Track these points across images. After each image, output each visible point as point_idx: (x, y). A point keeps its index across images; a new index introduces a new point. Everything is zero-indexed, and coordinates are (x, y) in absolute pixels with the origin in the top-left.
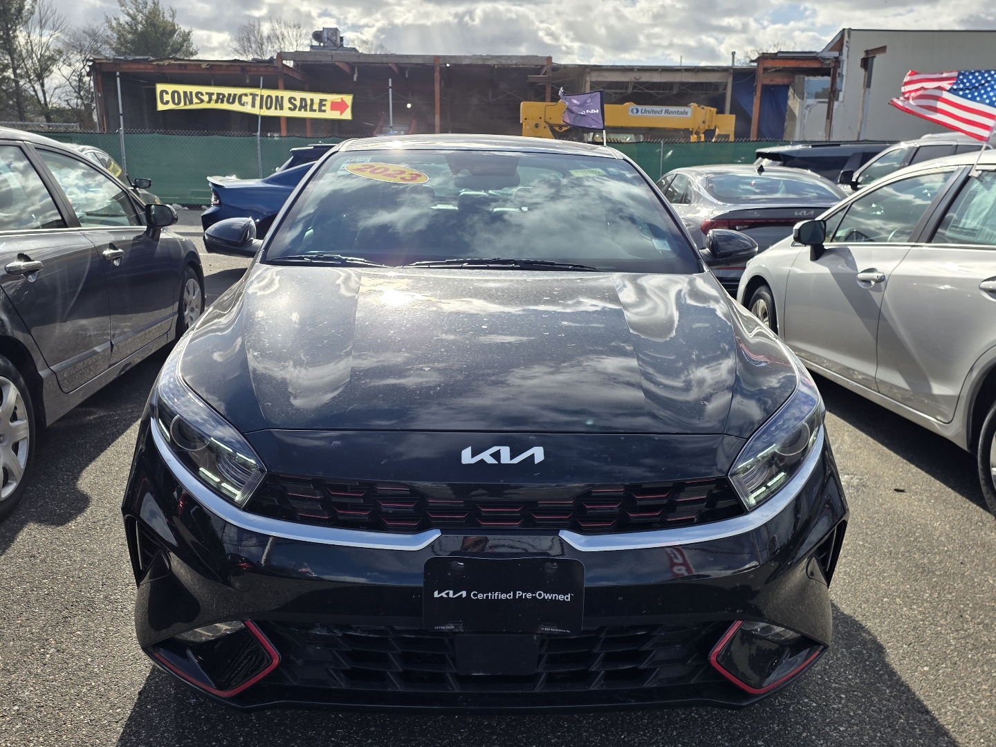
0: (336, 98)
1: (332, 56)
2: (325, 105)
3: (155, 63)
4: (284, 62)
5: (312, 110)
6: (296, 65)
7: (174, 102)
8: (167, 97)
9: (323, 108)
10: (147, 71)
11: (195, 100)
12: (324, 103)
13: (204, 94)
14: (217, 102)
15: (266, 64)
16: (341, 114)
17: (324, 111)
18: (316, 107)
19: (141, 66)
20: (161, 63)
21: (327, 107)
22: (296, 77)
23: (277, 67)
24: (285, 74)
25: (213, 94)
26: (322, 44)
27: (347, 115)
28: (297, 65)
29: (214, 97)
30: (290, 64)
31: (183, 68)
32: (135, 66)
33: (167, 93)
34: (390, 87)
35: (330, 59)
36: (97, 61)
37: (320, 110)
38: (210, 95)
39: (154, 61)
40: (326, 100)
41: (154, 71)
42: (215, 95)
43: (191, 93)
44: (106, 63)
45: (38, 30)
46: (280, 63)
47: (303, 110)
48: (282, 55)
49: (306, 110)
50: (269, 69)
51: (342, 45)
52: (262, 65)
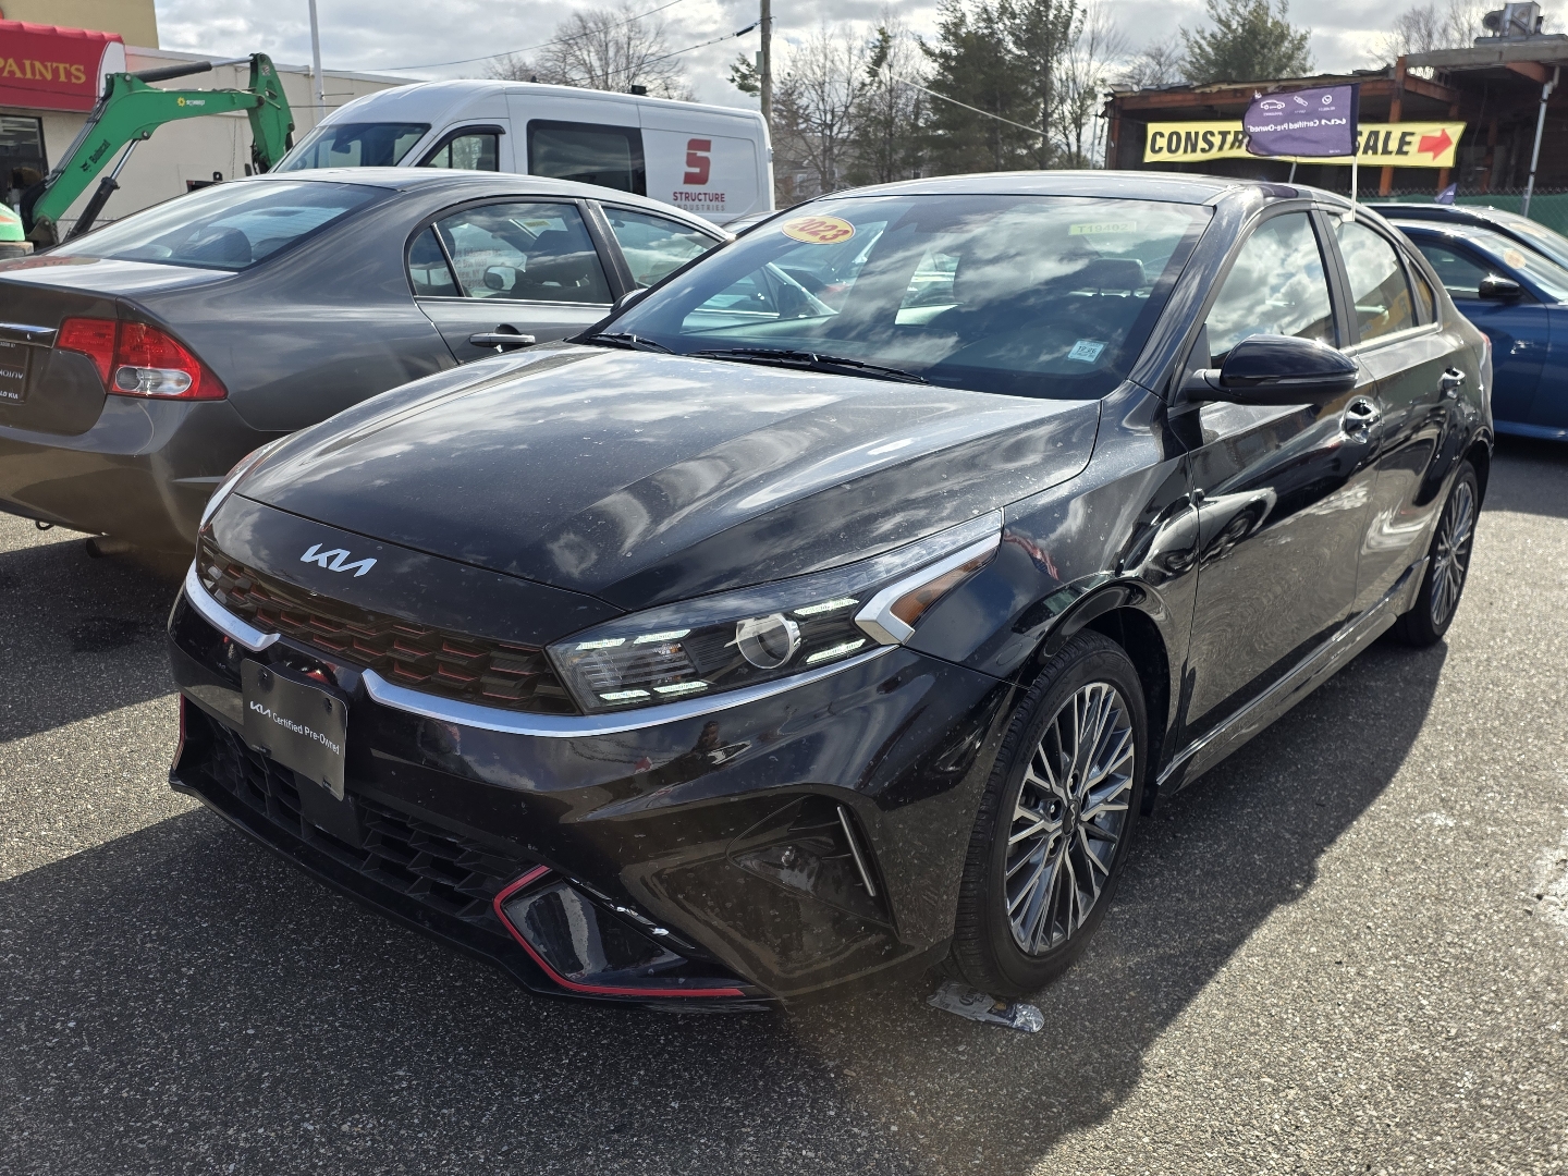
0: (1433, 129)
1: (1501, 53)
2: (1409, 143)
3: (1198, 91)
4: (1412, 71)
5: (1386, 152)
6: (1439, 76)
7: (1170, 150)
8: (1162, 142)
9: (1405, 148)
10: (1186, 104)
11: (1201, 144)
12: (1408, 139)
13: (1216, 133)
14: (1232, 147)
15: (1375, 78)
16: (1435, 157)
17: (1406, 153)
18: (1393, 145)
19: (1179, 97)
20: (1207, 90)
21: (1412, 149)
22: (1433, 95)
23: (1393, 81)
24: (1407, 92)
25: (1229, 132)
26: (1498, 34)
27: (1446, 159)
28: (1441, 74)
29: (1230, 138)
30: (1426, 73)
31: (1239, 95)
32: (1169, 98)
33: (1162, 135)
34: (1544, 101)
35: (1496, 58)
36: (1118, 95)
37: (1400, 152)
38: (1224, 134)
39: (1198, 87)
40: (1412, 134)
41: (1193, 103)
42: (1232, 133)
43: (1197, 134)
44: (1132, 97)
45: (1087, 57)
46: (1401, 74)
47: (1370, 152)
48: (1408, 59)
49: (1375, 152)
50: (1380, 85)
51: (1538, 31)
52: (1367, 79)
